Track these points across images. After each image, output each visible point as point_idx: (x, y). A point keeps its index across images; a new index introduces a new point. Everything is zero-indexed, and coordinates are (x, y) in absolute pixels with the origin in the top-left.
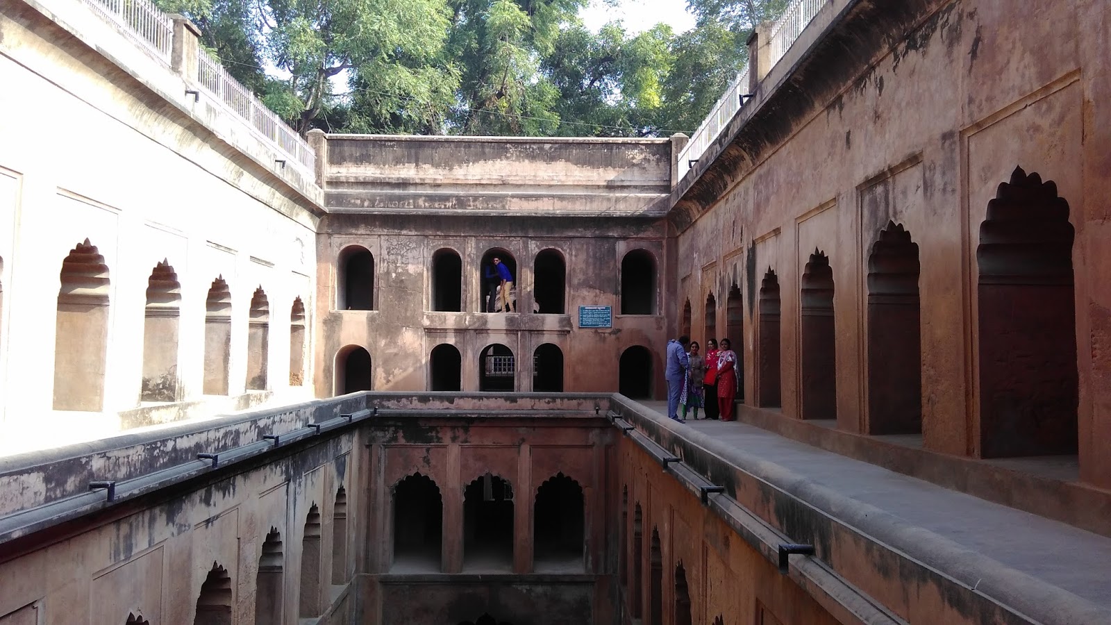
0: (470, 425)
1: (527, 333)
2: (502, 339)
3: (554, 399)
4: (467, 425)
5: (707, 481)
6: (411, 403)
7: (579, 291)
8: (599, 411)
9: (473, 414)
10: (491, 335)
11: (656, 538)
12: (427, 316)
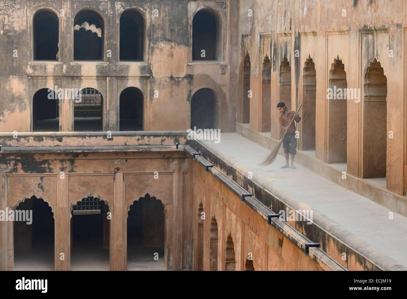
0: (76, 158)
1: (114, 79)
2: (94, 84)
3: (143, 136)
4: (73, 158)
5: (270, 210)
6: (28, 141)
7: (158, 44)
8: (179, 146)
9: (78, 150)
10: (84, 80)
11: (230, 241)
12: (31, 66)
